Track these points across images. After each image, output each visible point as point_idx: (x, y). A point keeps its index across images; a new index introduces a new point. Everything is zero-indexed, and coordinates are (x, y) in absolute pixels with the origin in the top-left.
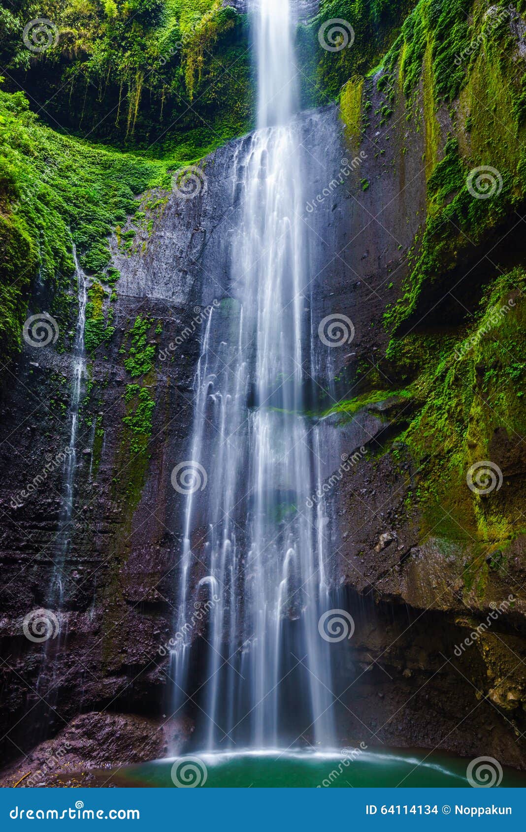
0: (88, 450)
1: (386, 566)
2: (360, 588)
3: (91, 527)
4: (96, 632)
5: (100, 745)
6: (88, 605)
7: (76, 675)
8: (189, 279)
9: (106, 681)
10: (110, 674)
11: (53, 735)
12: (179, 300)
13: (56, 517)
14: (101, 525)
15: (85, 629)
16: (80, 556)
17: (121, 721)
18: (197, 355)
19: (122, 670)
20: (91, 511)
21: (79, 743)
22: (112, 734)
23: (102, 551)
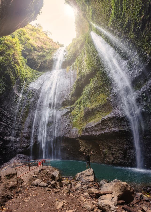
0: (19, 110)
1: (66, 132)
2: (62, 136)
3: (19, 123)
4: (19, 141)
5: (21, 158)
6: (18, 137)
7: (16, 148)
8: (40, 86)
9: (21, 149)
10: (21, 148)
11: (14, 157)
12: (38, 89)
13: (13, 120)
14: (20, 123)
15: (17, 141)
16: (17, 128)
17: (23, 155)
18: (39, 98)
19: (23, 148)
20: (19, 120)
21: (18, 158)
22: (22, 157)
23: (20, 128)
